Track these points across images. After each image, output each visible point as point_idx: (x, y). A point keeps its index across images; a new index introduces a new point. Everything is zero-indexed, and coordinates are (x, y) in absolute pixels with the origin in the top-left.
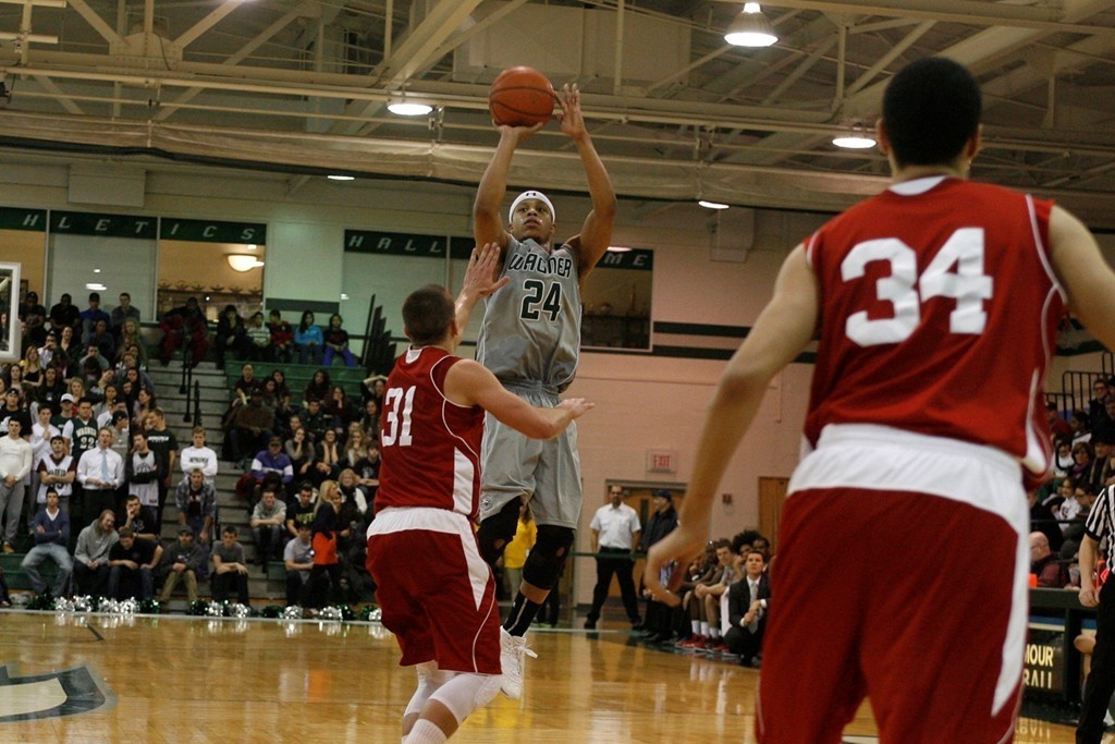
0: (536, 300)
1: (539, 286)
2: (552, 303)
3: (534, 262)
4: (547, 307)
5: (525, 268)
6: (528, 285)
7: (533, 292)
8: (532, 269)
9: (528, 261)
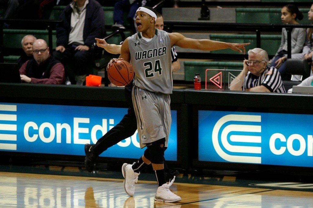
0: (151, 69)
1: (150, 64)
2: (158, 68)
3: (145, 55)
4: (156, 70)
5: (143, 58)
6: (146, 64)
7: (148, 67)
8: (145, 58)
9: (143, 55)
